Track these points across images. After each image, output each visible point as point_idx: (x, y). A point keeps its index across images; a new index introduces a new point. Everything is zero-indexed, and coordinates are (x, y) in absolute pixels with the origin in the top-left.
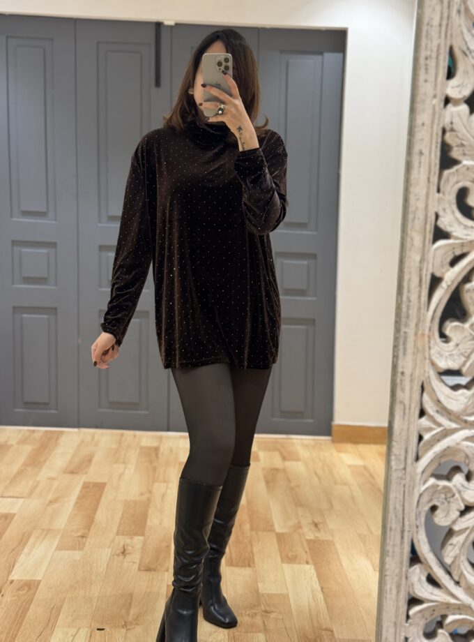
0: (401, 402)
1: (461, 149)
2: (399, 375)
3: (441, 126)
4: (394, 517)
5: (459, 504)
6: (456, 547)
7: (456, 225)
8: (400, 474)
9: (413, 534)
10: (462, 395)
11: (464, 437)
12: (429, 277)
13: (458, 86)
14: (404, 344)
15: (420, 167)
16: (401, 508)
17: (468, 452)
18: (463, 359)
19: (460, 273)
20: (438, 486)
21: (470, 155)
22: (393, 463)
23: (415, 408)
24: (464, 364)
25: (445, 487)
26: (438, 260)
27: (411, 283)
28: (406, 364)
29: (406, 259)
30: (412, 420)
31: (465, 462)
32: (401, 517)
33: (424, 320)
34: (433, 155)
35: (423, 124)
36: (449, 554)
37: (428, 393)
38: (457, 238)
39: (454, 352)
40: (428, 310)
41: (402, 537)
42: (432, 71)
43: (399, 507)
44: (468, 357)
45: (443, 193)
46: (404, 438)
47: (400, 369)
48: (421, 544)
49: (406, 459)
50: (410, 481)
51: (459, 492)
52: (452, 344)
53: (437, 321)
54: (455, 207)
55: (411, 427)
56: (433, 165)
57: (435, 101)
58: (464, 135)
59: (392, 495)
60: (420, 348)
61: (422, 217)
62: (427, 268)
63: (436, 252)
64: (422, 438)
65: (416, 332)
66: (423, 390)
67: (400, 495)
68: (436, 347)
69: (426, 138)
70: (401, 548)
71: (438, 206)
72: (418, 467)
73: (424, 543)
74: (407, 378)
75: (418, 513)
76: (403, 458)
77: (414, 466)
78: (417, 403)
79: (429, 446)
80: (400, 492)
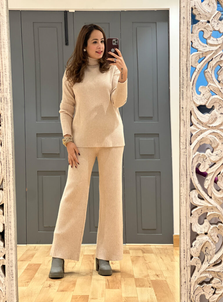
0: (183, 120)
1: (199, 16)
2: (181, 109)
3: (191, 7)
4: (183, 170)
5: (209, 162)
6: (209, 181)
7: (199, 46)
8: (184, 150)
9: (191, 176)
10: (207, 116)
11: (209, 133)
14: (183, 95)
15: (184, 23)
16: (186, 165)
17: (211, 140)
18: (206, 100)
19: (202, 65)
20: (200, 154)
21: (203, 18)
22: (181, 146)
23: (189, 122)
24: (207, 103)
25: (203, 155)
26: (193, 60)
27: (183, 70)
28: (184, 104)
29: (181, 61)
30: (187, 127)
31: (210, 144)
32: (186, 169)
33: (190, 85)
34: (188, 18)
35: (184, 7)
36: (207, 184)
37: (193, 115)
38: (200, 51)
39: (202, 98)
40: (191, 81)
41: (187, 177)
43: (185, 165)
44: (208, 99)
45: (194, 33)
46: (185, 135)
47: (181, 106)
48: (195, 180)
49: (186, 144)
50: (188, 153)
51: (209, 157)
52: (202, 94)
53: (195, 85)
54: (198, 39)
55: (187, 130)
56: (189, 23)
58: (200, 10)
59: (182, 160)
60: (189, 96)
61: (186, 43)
62: (189, 64)
63: (193, 57)
64: (192, 135)
65: (187, 90)
66: (191, 114)
67: (185, 159)
68: (195, 96)
69: (185, 12)
70: (186, 183)
71: (192, 39)
72: (191, 147)
73: (196, 180)
74: (184, 109)
75: (192, 167)
76: (185, 144)
77: (190, 147)
78: (189, 120)
79: (195, 138)
80: (185, 158)
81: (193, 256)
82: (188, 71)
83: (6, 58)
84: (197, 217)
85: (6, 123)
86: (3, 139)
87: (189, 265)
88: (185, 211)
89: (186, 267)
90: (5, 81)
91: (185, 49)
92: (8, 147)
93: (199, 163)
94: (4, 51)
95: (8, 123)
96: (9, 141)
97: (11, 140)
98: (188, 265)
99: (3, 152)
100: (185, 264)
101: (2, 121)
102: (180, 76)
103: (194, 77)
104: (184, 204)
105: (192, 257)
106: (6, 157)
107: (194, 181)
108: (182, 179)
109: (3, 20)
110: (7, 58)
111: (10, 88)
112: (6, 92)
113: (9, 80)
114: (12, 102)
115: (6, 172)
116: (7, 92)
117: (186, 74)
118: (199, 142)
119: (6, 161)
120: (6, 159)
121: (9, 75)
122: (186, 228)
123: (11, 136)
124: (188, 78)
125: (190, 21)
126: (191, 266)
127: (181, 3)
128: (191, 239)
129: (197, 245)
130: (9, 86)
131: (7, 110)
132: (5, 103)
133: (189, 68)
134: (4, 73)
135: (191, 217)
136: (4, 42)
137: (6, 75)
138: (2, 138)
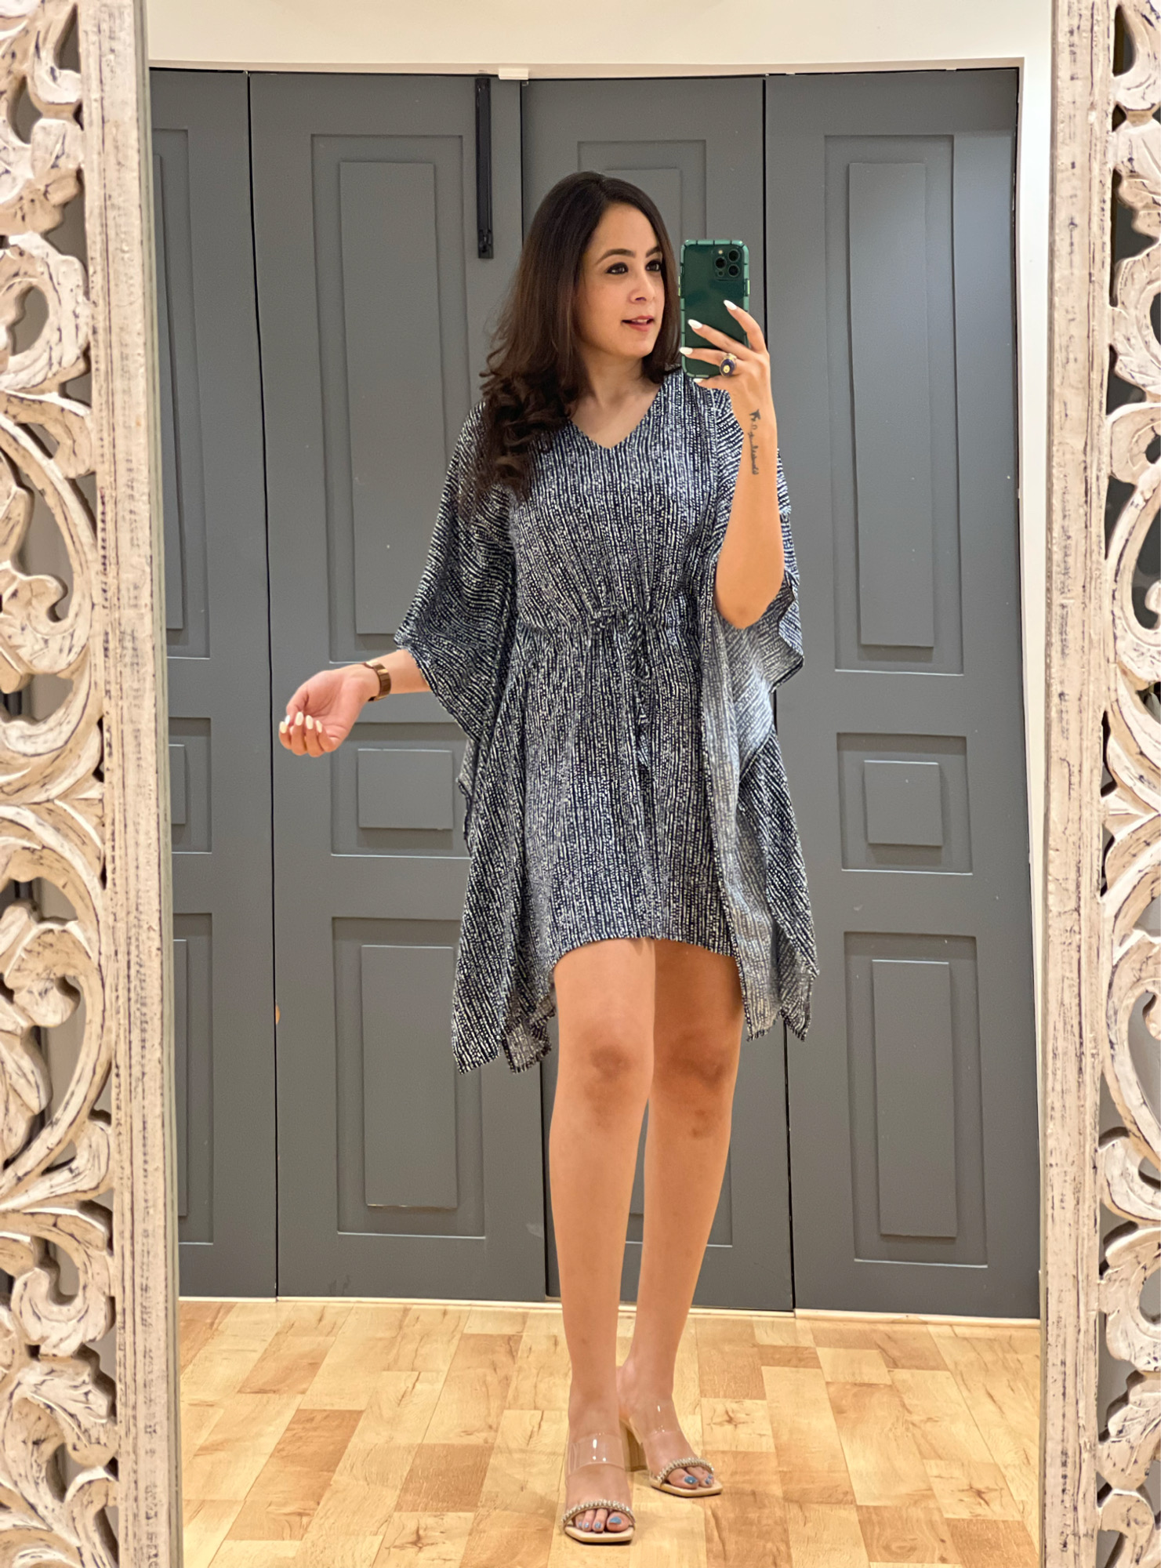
0: (1064, 760)
1: (1155, 212)
2: (1055, 700)
3: (1110, 166)
4: (1060, 1026)
7: (1153, 369)
8: (1069, 921)
9: (1103, 1062)
12: (1104, 484)
13: (1141, 84)
14: (1062, 632)
15: (1071, 253)
16: (1077, 1001)
20: (1152, 945)
22: (1051, 900)
23: (1092, 771)
26: (1122, 446)
27: (1066, 496)
28: (1069, 675)
29: (1055, 449)
30: (1086, 799)
32: (1075, 1022)
33: (1099, 577)
34: (1095, 226)
35: (1073, 165)
37: (1116, 738)
38: (1156, 398)
40: (1106, 556)
41: (1080, 1069)
42: (1083, 56)
43: (1070, 1000)
45: (1123, 303)
46: (1071, 839)
47: (1056, 689)
48: (1123, 1084)
49: (1078, 886)
50: (1090, 937)
53: (1127, 578)
54: (1150, 333)
55: (1086, 814)
56: (1097, 247)
57: (1093, 117)
59: (1054, 975)
60: (1095, 638)
61: (1082, 357)
62: (1099, 464)
63: (1117, 429)
64: (1112, 840)
65: (1083, 603)
66: (1107, 732)
67: (1071, 971)
68: (1130, 636)
69: (1079, 193)
70: (1079, 1097)
71: (1113, 333)
72: (1104, 904)
73: (1130, 1085)
74: (1071, 705)
75: (1111, 1012)
76: (1072, 887)
77: (1098, 903)
78: (1096, 761)
79: (1127, 857)
80: (1070, 964)
81: (1112, 1484)
82: (1094, 505)
83: (133, 425)
84: (1133, 1279)
85: (131, 766)
86: (113, 847)
87: (1091, 1527)
88: (1071, 1248)
89: (1071, 1540)
90: (129, 545)
91: (1080, 386)
92: (138, 892)
93: (1147, 991)
94: (127, 392)
95: (138, 766)
96: (142, 860)
97: (156, 854)
98: (1082, 1530)
99: (111, 918)
100: (1070, 1522)
101: (110, 754)
102: (1049, 529)
103: (1126, 536)
104: (1063, 1208)
105: (1104, 1491)
106: (129, 945)
107: (1119, 1087)
108: (1055, 1079)
109: (123, 229)
110: (138, 424)
111: (156, 582)
112: (132, 602)
113: (148, 541)
114: (163, 657)
115: (127, 1022)
116: (136, 606)
117: (1084, 518)
118: (1149, 878)
119: (129, 962)
120: (129, 953)
121: (148, 515)
122: (1077, 1341)
123: (154, 834)
124: (1094, 538)
125: (1107, 239)
126: (1100, 1532)
127: (1059, 145)
128: (1099, 1399)
129: (1135, 1430)
130: (148, 569)
131: (138, 694)
132: (128, 660)
133: (1098, 486)
134: (125, 505)
135: (1103, 1282)
136: (126, 345)
137: (131, 512)
138: (109, 844)
